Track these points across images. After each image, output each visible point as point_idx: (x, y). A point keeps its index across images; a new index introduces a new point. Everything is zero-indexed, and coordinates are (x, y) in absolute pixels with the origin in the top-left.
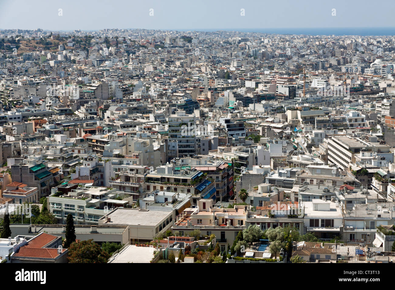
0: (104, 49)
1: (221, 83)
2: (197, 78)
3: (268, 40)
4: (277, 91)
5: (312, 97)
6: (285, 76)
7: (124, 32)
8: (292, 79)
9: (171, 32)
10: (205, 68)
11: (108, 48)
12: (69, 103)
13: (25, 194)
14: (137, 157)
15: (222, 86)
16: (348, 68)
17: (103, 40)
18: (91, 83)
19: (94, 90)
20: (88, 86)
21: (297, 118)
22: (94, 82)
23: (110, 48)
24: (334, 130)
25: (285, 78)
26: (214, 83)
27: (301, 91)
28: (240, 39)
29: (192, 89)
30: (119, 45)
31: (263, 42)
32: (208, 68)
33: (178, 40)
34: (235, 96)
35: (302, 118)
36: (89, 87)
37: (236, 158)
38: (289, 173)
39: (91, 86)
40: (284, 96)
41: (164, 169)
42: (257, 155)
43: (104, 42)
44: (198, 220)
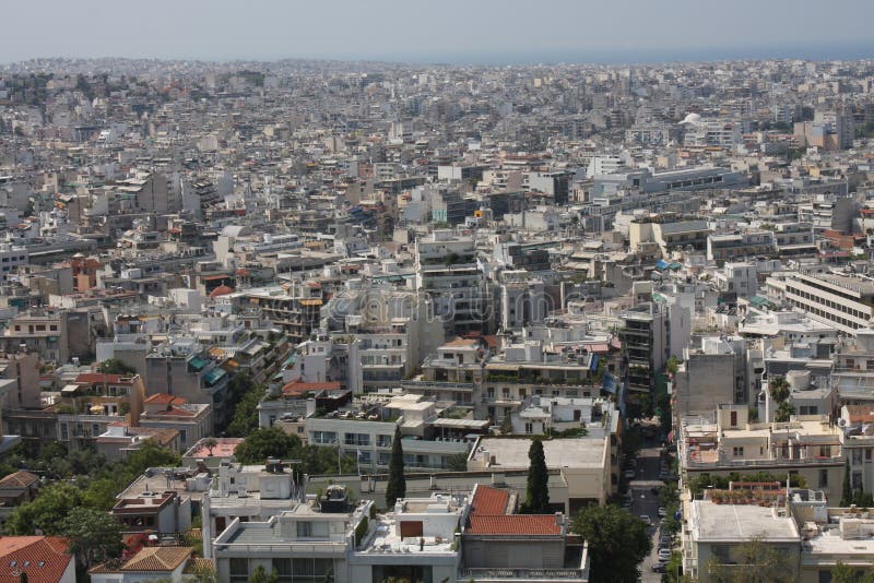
0: (83, 102)
1: (387, 172)
2: (334, 162)
3: (428, 78)
4: (528, 187)
5: (629, 195)
6: (520, 154)
7: (76, 65)
8: (537, 159)
9: (186, 64)
10: (331, 139)
11: (92, 101)
12: (86, 223)
13: (194, 419)
14: (402, 330)
15: (393, 180)
16: (640, 133)
17: (74, 84)
18: (125, 178)
19: (136, 193)
20: (119, 184)
21: (652, 239)
22: (132, 176)
23: (95, 102)
24: (773, 261)
25: (521, 159)
26: (372, 172)
27: (578, 186)
28: (365, 75)
29: (346, 185)
30: (113, 94)
31: (416, 81)
32: (338, 140)
33: (233, 80)
34: (444, 199)
35: (664, 239)
36: (121, 188)
37: (622, 324)
38: (815, 348)
39: (128, 184)
40: (545, 196)
41: (522, 351)
42: (667, 316)
43: (77, 88)
44: (735, 449)
